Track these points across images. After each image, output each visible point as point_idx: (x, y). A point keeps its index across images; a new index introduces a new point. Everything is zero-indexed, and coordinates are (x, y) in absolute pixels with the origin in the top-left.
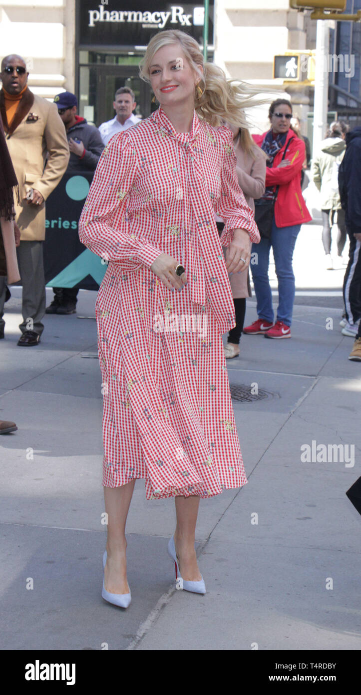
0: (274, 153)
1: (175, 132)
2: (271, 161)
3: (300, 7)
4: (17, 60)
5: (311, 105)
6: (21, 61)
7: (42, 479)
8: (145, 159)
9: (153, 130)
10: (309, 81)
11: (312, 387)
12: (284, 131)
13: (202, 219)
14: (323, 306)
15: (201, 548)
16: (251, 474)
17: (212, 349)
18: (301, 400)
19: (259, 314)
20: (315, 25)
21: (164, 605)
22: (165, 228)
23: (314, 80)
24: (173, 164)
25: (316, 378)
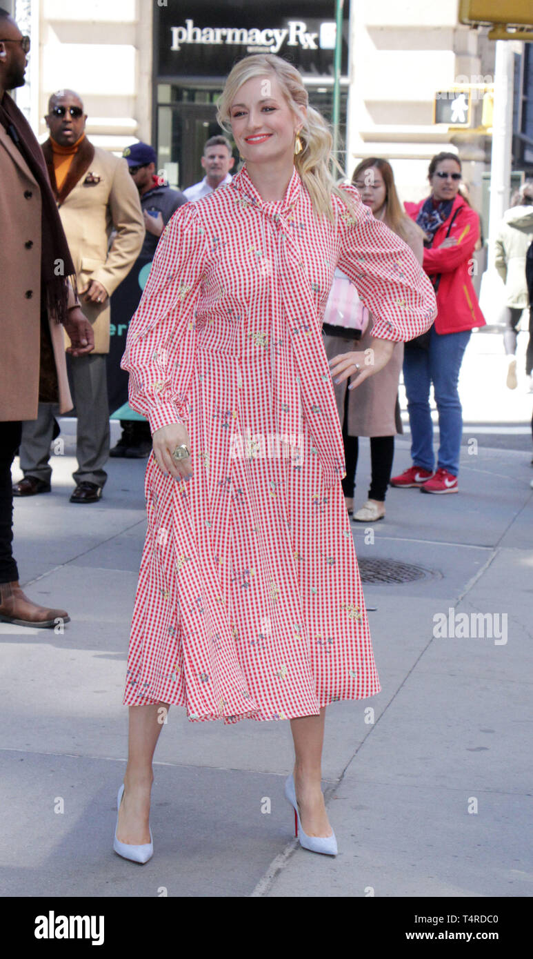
0: (434, 227)
1: (261, 201)
2: (430, 240)
3: (474, 22)
4: (70, 97)
5: (487, 162)
6: (77, 99)
7: (105, 691)
8: (218, 240)
9: (232, 199)
10: (485, 128)
11: (488, 563)
12: (450, 197)
13: (299, 323)
14: (503, 447)
15: (330, 790)
16: (402, 686)
17: (329, 507)
18: (473, 581)
19: (415, 458)
20: (493, 49)
21: (278, 872)
22: (246, 336)
23: (491, 126)
24: (257, 245)
25: (494, 550)
